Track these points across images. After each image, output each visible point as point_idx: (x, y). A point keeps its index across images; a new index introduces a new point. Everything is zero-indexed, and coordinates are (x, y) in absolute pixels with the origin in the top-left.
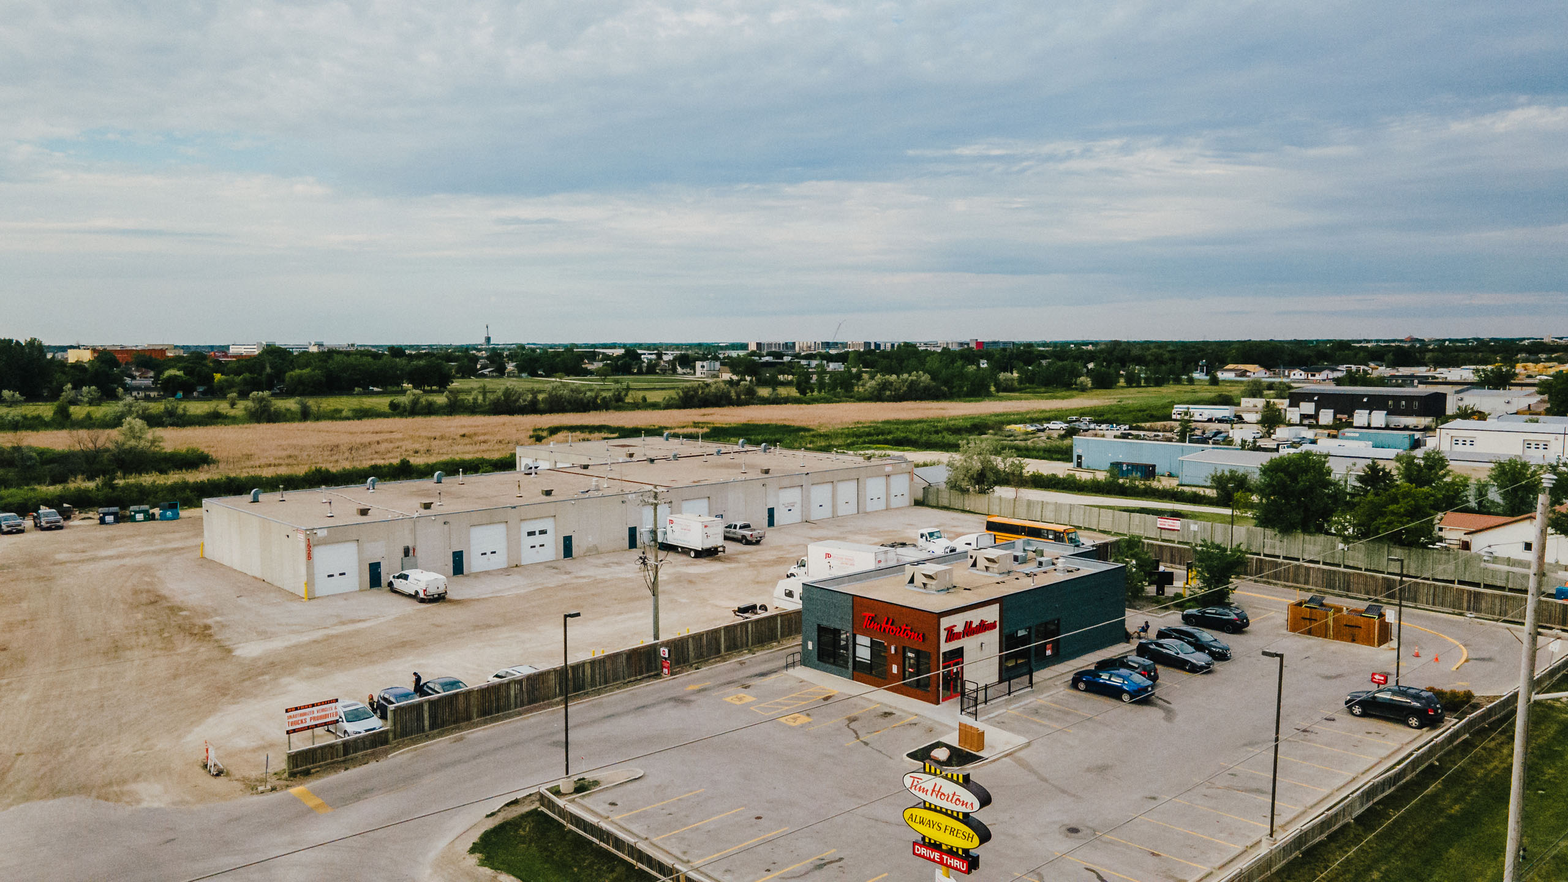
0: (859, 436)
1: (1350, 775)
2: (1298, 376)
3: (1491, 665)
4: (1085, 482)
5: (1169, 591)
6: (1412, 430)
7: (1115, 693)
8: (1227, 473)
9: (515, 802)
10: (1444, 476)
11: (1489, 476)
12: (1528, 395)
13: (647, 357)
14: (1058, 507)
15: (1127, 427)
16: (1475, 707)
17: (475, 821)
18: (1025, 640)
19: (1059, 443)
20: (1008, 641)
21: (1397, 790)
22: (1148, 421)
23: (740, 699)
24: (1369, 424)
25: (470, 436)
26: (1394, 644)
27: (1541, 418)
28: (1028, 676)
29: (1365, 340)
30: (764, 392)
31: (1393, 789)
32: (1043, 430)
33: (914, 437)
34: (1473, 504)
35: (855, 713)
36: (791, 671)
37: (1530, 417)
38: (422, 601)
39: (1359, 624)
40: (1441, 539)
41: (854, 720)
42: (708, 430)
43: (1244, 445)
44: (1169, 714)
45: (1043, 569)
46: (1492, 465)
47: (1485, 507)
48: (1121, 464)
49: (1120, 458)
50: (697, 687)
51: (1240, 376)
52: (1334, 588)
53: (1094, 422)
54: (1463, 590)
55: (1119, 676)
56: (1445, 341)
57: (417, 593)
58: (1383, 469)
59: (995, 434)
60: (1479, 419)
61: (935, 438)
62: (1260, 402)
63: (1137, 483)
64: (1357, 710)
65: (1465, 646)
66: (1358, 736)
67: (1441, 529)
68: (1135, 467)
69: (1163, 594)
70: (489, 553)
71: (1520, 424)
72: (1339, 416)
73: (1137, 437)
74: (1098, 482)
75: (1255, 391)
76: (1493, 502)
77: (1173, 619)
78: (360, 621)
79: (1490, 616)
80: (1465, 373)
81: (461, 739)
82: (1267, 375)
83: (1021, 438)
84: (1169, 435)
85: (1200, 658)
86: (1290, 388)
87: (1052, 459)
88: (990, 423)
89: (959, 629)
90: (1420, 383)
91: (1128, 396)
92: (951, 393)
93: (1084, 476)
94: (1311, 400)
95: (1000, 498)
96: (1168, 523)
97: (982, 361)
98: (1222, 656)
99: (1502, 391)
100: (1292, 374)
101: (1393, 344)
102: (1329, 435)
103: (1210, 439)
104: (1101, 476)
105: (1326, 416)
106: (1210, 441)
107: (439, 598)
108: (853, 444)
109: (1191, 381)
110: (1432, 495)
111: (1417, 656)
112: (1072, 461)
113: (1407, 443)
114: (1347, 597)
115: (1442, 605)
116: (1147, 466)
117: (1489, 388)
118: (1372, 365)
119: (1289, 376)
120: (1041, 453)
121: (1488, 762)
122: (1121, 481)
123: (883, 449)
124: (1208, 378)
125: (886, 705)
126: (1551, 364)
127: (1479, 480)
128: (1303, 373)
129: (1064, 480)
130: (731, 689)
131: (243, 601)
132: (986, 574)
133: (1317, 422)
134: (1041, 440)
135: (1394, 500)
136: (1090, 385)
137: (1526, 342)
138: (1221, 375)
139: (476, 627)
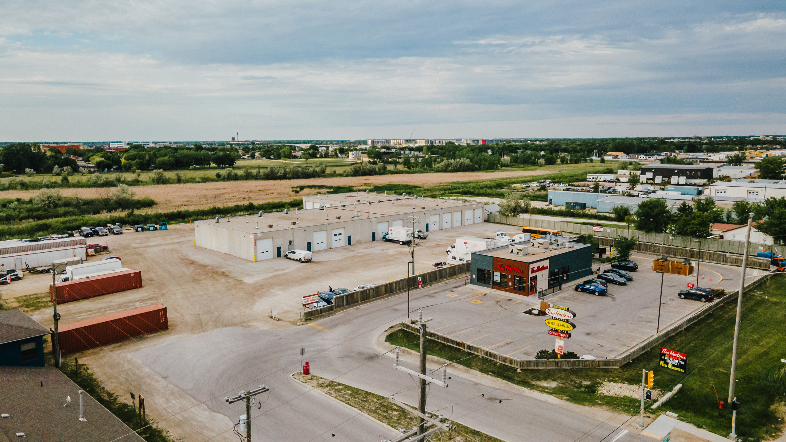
0: (446, 190)
1: (681, 317)
2: (642, 158)
3: (731, 281)
4: (556, 211)
5: (604, 256)
6: (698, 186)
7: (593, 292)
8: (620, 207)
9: (392, 327)
10: (713, 208)
11: (732, 208)
12: (750, 168)
13: (322, 149)
14: (549, 222)
15: (567, 185)
16: (725, 295)
17: (381, 333)
18: (557, 274)
19: (538, 193)
20: (551, 274)
21: (698, 321)
22: (575, 182)
23: (453, 295)
24: (678, 183)
25: (263, 191)
26: (695, 274)
27: (756, 180)
28: (559, 287)
29: (672, 138)
30: (390, 167)
31: (697, 320)
32: (529, 187)
33: (472, 191)
34: (725, 220)
35: (498, 300)
36: (467, 286)
37: (751, 180)
38: (303, 262)
39: (681, 267)
40: (712, 235)
41: (498, 302)
42: (373, 187)
43: (624, 194)
44: (614, 299)
45: (560, 247)
46: (734, 203)
47: (730, 221)
48: (571, 203)
49: (570, 200)
50: (434, 291)
51: (615, 158)
52: (670, 254)
53: (552, 183)
54: (721, 254)
55: (594, 286)
56: (711, 138)
57: (300, 259)
58: (688, 205)
59: (508, 189)
60: (728, 181)
61: (482, 191)
62: (627, 172)
63: (579, 211)
64: (682, 296)
65: (722, 275)
66: (684, 305)
67: (712, 230)
68: (577, 204)
69: (602, 257)
70: (320, 243)
71: (746, 183)
72: (664, 179)
73: (574, 190)
74: (562, 211)
75: (624, 167)
76: (733, 219)
77: (608, 266)
78: (283, 270)
79: (731, 264)
80: (721, 156)
81: (358, 309)
82: (627, 158)
83: (521, 190)
84: (588, 189)
85: (622, 280)
86: (639, 164)
87: (537, 200)
88: (505, 184)
89: (536, 269)
90: (700, 162)
91: (563, 169)
92: (479, 168)
93: (556, 209)
94: (651, 171)
95: (523, 219)
96: (597, 229)
97: (488, 151)
98: (630, 279)
99: (738, 166)
100: (639, 157)
101: (687, 140)
102: (660, 188)
103: (607, 190)
104: (563, 208)
105: (659, 179)
106: (607, 192)
107: (309, 261)
108: (444, 194)
109: (592, 161)
110: (709, 216)
111: (704, 279)
112: (547, 201)
113: (696, 192)
114: (675, 258)
115: (713, 260)
116: (582, 204)
117: (733, 165)
118: (677, 151)
119: (638, 158)
120: (532, 198)
121: (730, 313)
122: (572, 211)
123: (458, 196)
124: (599, 159)
125: (508, 297)
126: (762, 151)
127: (728, 209)
128: (645, 156)
129: (546, 210)
130: (447, 292)
131: (227, 262)
132: (539, 249)
133: (654, 182)
134: (530, 191)
135: (694, 219)
136: (544, 164)
137: (751, 139)
138: (606, 158)
139: (331, 272)
